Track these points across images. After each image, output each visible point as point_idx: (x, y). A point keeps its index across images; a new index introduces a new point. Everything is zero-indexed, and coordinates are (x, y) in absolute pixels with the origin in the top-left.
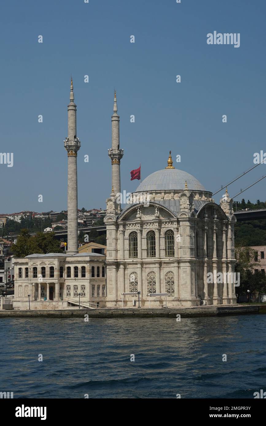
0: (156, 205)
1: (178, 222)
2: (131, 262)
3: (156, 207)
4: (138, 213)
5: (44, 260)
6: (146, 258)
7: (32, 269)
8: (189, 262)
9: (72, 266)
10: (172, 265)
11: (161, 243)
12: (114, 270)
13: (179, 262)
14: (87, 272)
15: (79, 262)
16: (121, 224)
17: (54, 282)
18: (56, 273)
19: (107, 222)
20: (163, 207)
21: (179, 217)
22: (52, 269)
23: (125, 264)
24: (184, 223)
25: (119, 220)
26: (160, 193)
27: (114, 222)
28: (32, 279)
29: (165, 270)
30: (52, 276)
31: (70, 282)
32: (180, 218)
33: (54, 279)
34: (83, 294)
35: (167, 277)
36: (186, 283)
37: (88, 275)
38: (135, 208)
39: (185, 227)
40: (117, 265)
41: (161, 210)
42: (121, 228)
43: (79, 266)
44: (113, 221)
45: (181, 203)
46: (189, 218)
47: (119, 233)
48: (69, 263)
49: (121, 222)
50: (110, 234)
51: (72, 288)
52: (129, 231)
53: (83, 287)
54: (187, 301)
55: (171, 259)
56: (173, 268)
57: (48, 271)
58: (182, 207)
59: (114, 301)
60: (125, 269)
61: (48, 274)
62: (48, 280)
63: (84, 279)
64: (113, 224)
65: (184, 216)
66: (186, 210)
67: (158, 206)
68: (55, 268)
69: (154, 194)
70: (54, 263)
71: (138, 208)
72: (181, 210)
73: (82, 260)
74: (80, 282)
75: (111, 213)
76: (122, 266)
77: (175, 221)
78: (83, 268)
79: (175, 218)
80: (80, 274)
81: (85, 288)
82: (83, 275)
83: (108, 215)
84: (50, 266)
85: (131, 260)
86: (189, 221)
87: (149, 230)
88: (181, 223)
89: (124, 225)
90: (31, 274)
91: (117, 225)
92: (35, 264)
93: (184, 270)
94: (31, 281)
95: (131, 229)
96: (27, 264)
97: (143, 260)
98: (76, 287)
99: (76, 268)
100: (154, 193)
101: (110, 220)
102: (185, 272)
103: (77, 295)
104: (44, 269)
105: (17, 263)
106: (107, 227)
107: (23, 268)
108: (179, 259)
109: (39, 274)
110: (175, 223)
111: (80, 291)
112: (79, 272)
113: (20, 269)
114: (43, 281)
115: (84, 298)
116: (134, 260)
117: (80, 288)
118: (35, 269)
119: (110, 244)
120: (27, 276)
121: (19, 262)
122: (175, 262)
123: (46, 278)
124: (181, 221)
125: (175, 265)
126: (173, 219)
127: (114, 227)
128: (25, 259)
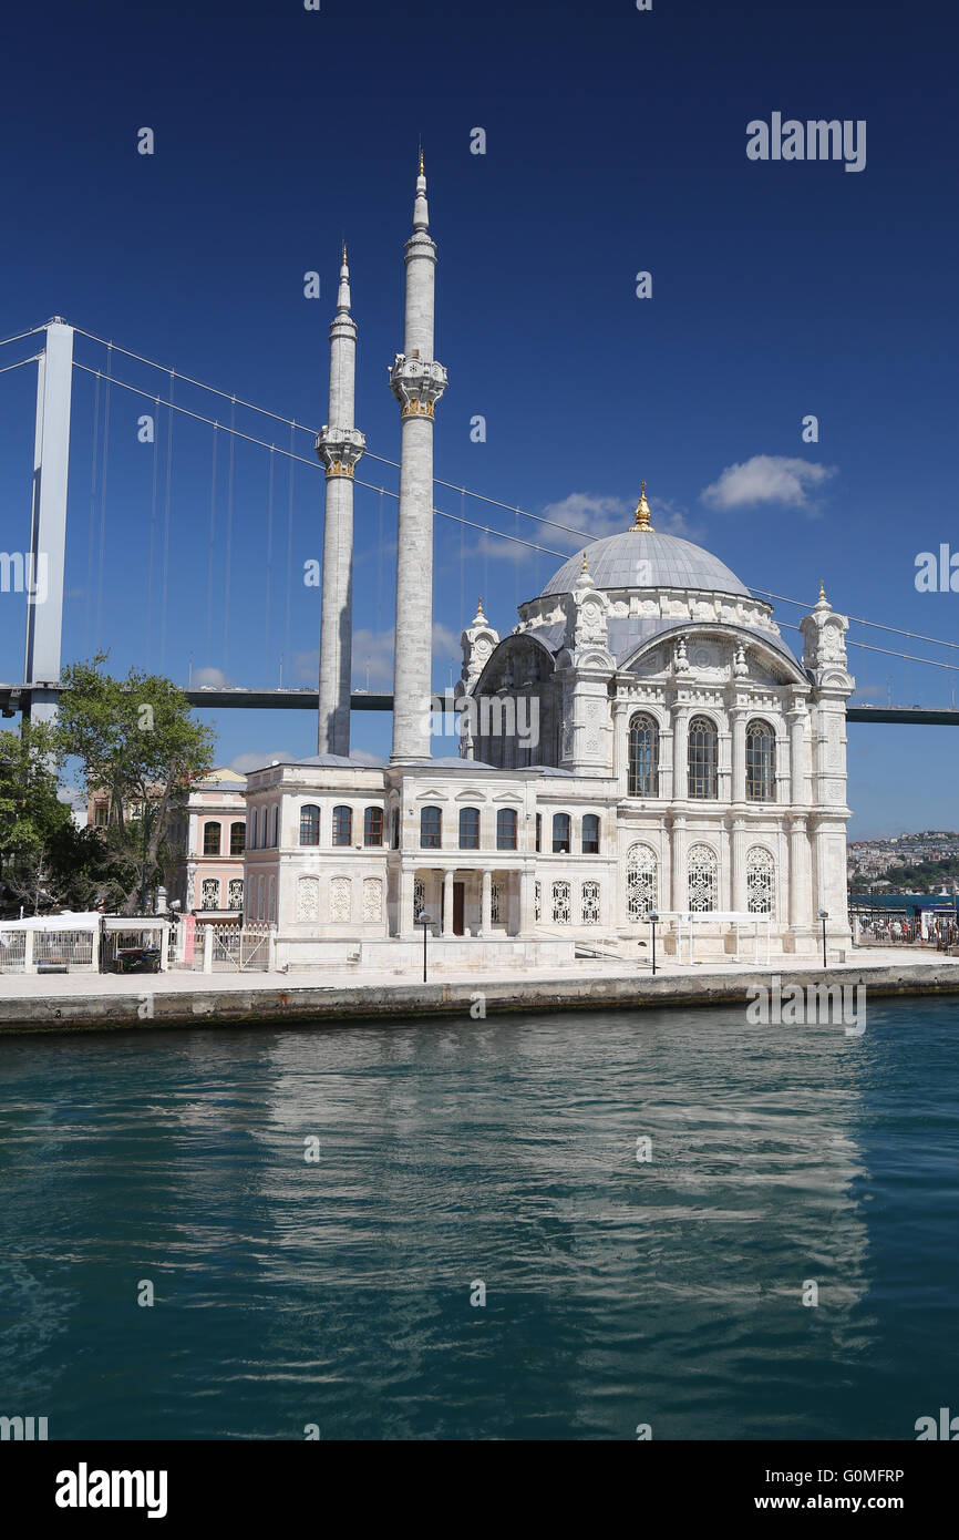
0: (746, 638)
1: (814, 697)
2: (637, 808)
3: (743, 642)
4: (681, 653)
5: (478, 783)
6: (687, 799)
7: (417, 816)
8: (845, 821)
9: (548, 813)
10: (765, 826)
11: (731, 756)
13: (812, 821)
14: (606, 835)
15: (577, 799)
16: (624, 683)
17: (523, 869)
18: (525, 834)
19: (585, 670)
20: (771, 645)
21: (823, 684)
23: (625, 816)
24: (833, 703)
25: (623, 671)
27: (609, 672)
28: (419, 850)
29: (743, 839)
30: (507, 839)
31: (544, 869)
32: (826, 688)
33: (517, 858)
34: (590, 912)
37: (611, 846)
38: (676, 638)
39: (837, 715)
41: (747, 657)
42: (622, 695)
43: (577, 814)
44: (610, 668)
46: (852, 691)
47: (609, 710)
49: (627, 675)
50: (592, 712)
52: (632, 709)
53: (591, 891)
55: (766, 809)
57: (489, 826)
58: (825, 655)
61: (489, 837)
62: (489, 858)
63: (596, 862)
64: (601, 680)
65: (835, 684)
66: (841, 666)
67: (751, 641)
68: (521, 816)
70: (519, 794)
71: (683, 638)
72: (827, 666)
73: (590, 794)
74: (579, 870)
75: (591, 640)
77: (799, 694)
79: (802, 684)
80: (576, 842)
81: (595, 893)
82: (592, 847)
83: (586, 646)
84: (502, 806)
85: (639, 804)
87: (697, 712)
89: (629, 687)
90: (411, 831)
91: (612, 686)
92: (431, 796)
93: (832, 843)
94: (417, 860)
95: (639, 700)
97: (687, 806)
98: (561, 891)
101: (592, 665)
103: (566, 915)
104: (470, 819)
105: (297, 788)
106: (581, 687)
107: (327, 805)
108: (809, 809)
109: (450, 833)
110: (799, 701)
111: (576, 903)
112: (573, 832)
113: (312, 811)
114: (466, 863)
115: (593, 929)
116: (648, 805)
117: (576, 892)
118: (431, 817)
119: (593, 744)
120: (343, 837)
121: (308, 782)
122: (787, 821)
123: (482, 851)
124: (826, 697)
125: (800, 826)
126: (795, 688)
127: (603, 689)
128: (337, 773)
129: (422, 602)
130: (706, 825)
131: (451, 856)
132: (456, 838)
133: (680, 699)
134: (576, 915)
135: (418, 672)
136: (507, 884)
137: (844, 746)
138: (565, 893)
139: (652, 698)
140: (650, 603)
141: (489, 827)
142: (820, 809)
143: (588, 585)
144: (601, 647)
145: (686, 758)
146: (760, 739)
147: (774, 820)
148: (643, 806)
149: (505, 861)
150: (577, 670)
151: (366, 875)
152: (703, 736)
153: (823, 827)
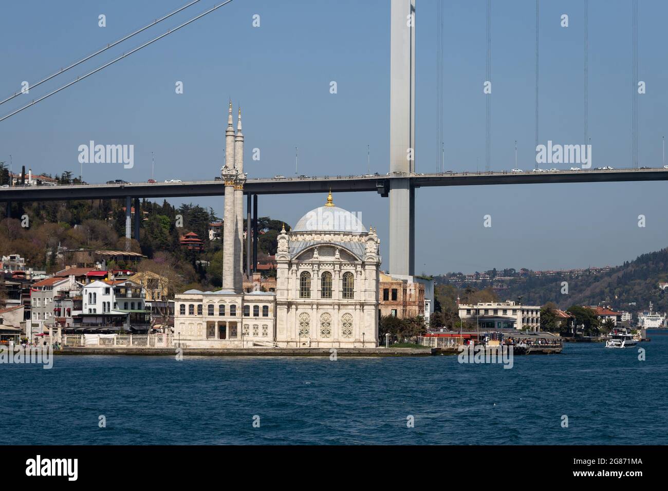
0: (338, 247)
1: (363, 265)
3: (338, 248)
4: (315, 253)
5: (224, 298)
6: (320, 299)
7: (207, 307)
8: (374, 305)
9: (252, 305)
10: (350, 307)
11: (337, 285)
12: (286, 309)
13: (362, 305)
14: (270, 311)
15: (261, 301)
16: (295, 263)
18: (239, 312)
19: (279, 260)
20: (345, 248)
21: (365, 261)
22: (233, 307)
23: (297, 304)
24: (370, 266)
25: (294, 260)
26: (339, 234)
28: (207, 316)
29: (343, 311)
30: (233, 314)
31: (250, 321)
33: (235, 318)
34: (265, 333)
35: (343, 319)
36: (370, 325)
37: (271, 314)
38: (313, 248)
39: (372, 270)
40: (289, 305)
41: (343, 252)
42: (294, 267)
43: (261, 305)
44: (288, 259)
45: (367, 247)
46: (377, 262)
47: (290, 272)
48: (248, 301)
50: (282, 273)
51: (251, 327)
52: (302, 271)
53: (265, 327)
54: (371, 342)
55: (349, 301)
56: (351, 310)
58: (368, 250)
59: (286, 342)
60: (297, 309)
61: (227, 312)
62: (228, 318)
63: (266, 319)
64: (286, 263)
65: (371, 260)
66: (374, 254)
67: (340, 247)
68: (237, 307)
69: (332, 235)
70: (236, 301)
71: (316, 248)
72: (368, 254)
73: (265, 299)
74: (262, 321)
75: (283, 251)
76: (294, 307)
77: (359, 264)
78: (266, 308)
79: (360, 261)
80: (261, 313)
81: (267, 328)
82: (265, 314)
83: (280, 253)
84: (231, 304)
85: (303, 301)
86: (375, 265)
87: (324, 271)
88: (367, 267)
89: (298, 264)
90: (205, 311)
91: (290, 264)
92: (211, 301)
93: (369, 313)
94: (206, 319)
95: (303, 268)
96: (201, 300)
97: (319, 301)
98: (256, 327)
99: (256, 307)
100: (332, 233)
101: (282, 259)
102: (368, 315)
103: (257, 334)
104: (222, 307)
105: (179, 300)
106: (279, 266)
107: (187, 304)
108: (362, 301)
109: (216, 312)
110: (358, 266)
111: (260, 331)
112: (260, 311)
113: (183, 306)
114: (221, 320)
115: (266, 338)
116: (306, 301)
117: (260, 328)
118: (211, 307)
119: (282, 283)
120: (191, 313)
121: (181, 298)
122: (356, 305)
123: (226, 316)
124: (367, 265)
125: (358, 307)
126: (356, 262)
127: (286, 266)
128: (189, 295)
129: (229, 242)
130: (328, 307)
131: (216, 318)
132: (218, 313)
133: (314, 267)
134: (260, 334)
135: (228, 263)
136: (233, 325)
137: (375, 281)
138: (257, 328)
139: (309, 267)
140: (310, 236)
141: (227, 310)
142: (366, 301)
143: (283, 233)
144: (285, 253)
145: (320, 284)
146: (347, 279)
147: (352, 305)
148: (305, 301)
149: (232, 319)
150: (276, 261)
151: (198, 323)
152: (326, 279)
153: (365, 307)
